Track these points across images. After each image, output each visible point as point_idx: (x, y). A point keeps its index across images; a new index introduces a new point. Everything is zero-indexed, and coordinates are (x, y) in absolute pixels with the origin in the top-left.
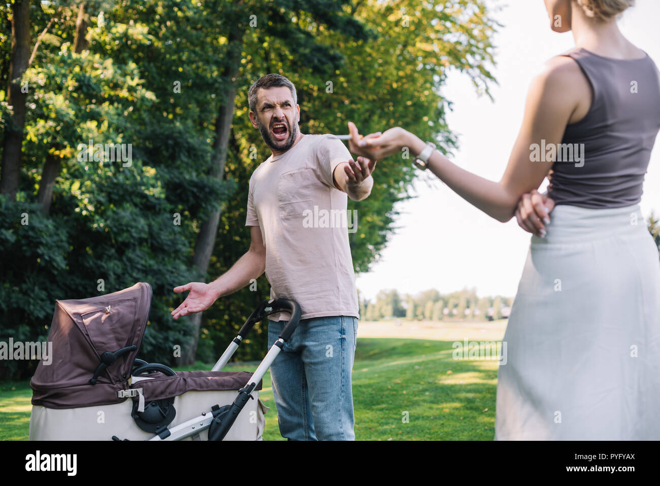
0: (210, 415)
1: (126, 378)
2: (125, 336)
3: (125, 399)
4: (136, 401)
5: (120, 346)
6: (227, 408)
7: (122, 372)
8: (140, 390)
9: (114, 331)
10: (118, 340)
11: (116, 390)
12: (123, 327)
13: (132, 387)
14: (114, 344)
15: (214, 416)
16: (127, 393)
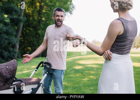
0: (31, 90)
1: (12, 83)
2: (11, 74)
3: (12, 88)
4: (14, 88)
5: (10, 76)
6: (35, 88)
7: (11, 82)
8: (15, 86)
9: (9, 72)
10: (10, 74)
11: (10, 86)
12: (11, 71)
13: (13, 85)
14: (9, 75)
15: (32, 91)
16: (12, 86)
